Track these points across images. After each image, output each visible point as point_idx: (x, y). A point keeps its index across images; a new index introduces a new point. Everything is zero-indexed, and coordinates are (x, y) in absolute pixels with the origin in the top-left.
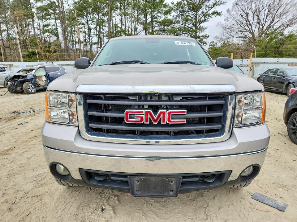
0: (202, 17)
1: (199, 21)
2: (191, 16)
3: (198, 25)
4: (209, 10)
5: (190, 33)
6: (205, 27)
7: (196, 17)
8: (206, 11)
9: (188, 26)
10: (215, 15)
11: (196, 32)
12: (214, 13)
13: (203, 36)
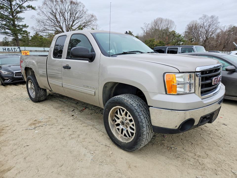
0: (17, 8)
1: (14, 11)
2: (5, 4)
3: (14, 15)
4: (23, 3)
5: (8, 21)
6: (22, 17)
7: (11, 7)
8: (21, 4)
9: (4, 14)
10: (31, 9)
11: (14, 21)
12: (29, 7)
13: (22, 26)
